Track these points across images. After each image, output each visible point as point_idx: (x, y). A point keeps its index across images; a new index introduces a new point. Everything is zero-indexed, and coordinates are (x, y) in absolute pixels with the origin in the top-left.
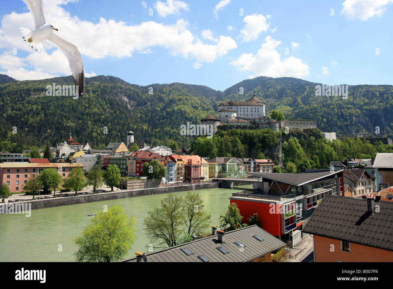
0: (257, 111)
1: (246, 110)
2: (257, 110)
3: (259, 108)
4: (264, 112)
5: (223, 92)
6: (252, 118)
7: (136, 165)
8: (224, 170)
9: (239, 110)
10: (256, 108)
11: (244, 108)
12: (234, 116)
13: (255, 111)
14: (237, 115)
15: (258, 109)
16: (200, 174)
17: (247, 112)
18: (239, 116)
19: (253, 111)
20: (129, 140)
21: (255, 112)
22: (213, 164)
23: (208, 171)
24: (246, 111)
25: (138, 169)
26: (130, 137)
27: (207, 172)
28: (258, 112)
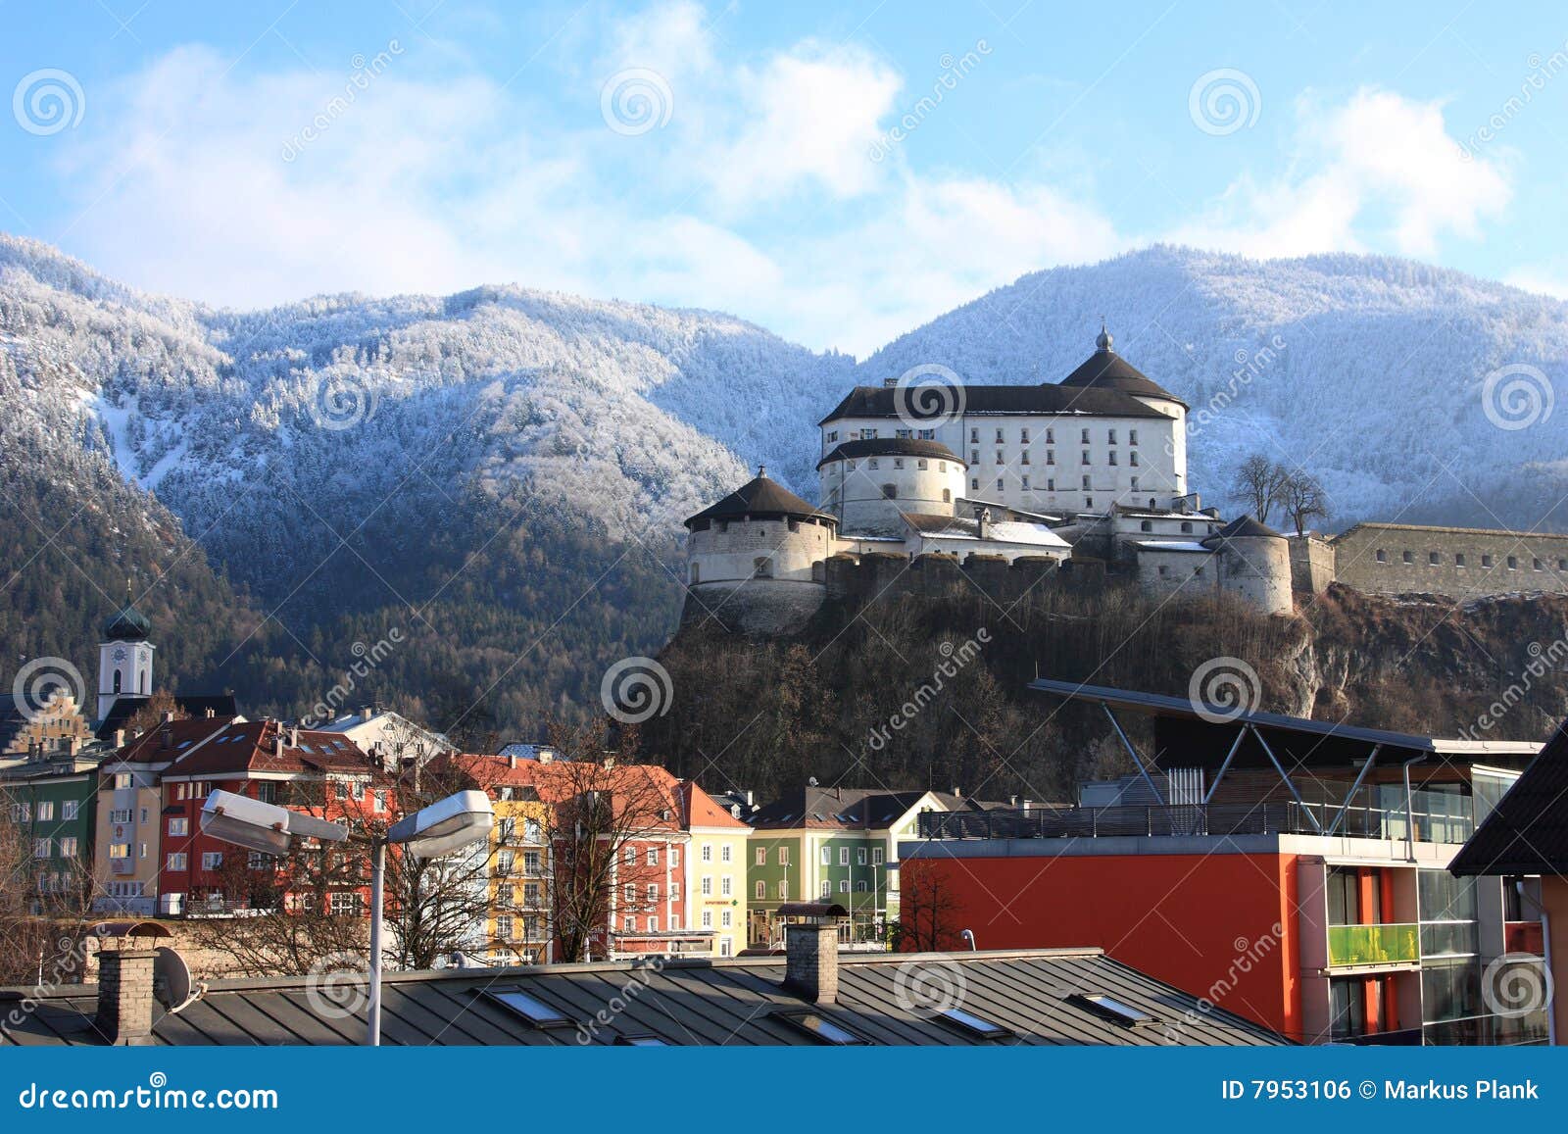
0: (1123, 458)
1: (1037, 448)
2: (1123, 449)
3: (1139, 438)
4: (1180, 465)
5: (864, 364)
6: (1089, 513)
7: (164, 827)
8: (871, 889)
9: (987, 449)
10: (1118, 436)
11: (1024, 434)
12: (947, 493)
13: (1112, 455)
14: (975, 485)
15: (1133, 442)
16: (680, 907)
17: (1050, 462)
18: (987, 495)
19: (1091, 458)
20: (118, 675)
21: (1112, 463)
22: (784, 842)
23: (740, 890)
24: (1038, 454)
25: (177, 862)
26: (120, 656)
27: (729, 898)
28: (1134, 464)
